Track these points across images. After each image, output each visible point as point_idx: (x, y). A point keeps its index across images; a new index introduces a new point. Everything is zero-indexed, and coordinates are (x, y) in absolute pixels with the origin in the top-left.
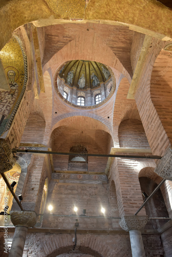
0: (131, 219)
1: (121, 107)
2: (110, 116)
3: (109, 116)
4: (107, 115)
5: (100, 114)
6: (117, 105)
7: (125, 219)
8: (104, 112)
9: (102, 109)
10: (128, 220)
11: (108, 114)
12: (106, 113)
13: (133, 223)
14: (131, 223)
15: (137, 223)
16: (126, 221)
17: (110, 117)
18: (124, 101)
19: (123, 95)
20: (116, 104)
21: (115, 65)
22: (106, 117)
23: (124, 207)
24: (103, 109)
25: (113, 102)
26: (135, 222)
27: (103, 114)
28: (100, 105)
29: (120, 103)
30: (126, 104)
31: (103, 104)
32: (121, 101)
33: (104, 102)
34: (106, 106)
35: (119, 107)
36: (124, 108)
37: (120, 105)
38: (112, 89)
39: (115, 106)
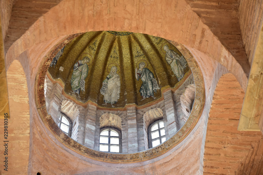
1: (222, 155)
6: (213, 148)
8: (177, 169)
18: (230, 138)
19: (228, 119)
20: (210, 145)
21: (199, 41)
24: (172, 160)
25: (200, 140)
28: (163, 149)
29: (219, 143)
30: (236, 146)
31: (171, 145)
32: (223, 137)
33: (174, 141)
34: (181, 152)
35: (217, 154)
36: (232, 157)
37: (219, 149)
38: (196, 105)
39: (205, 151)
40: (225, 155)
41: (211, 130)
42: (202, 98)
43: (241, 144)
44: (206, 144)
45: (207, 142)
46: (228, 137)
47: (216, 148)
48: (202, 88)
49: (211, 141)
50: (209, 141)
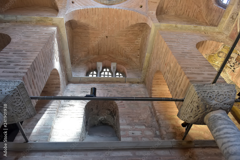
0: (21, 97)
1: (93, 16)
2: (76, 5)
3: (75, 3)
7: (17, 87)
10: (18, 93)
13: (18, 103)
14: (16, 100)
15: (20, 109)
16: (15, 90)
17: (74, 5)
18: (100, 18)
21: (151, 2)
23: (26, 73)
26: (20, 106)
30: (97, 21)
32: (100, 15)
36: (92, 20)
39: (94, 8)
40: (93, 17)
41: (103, 10)
42: (110, 4)
44: (97, 8)
47: (96, 13)
48: (115, 3)
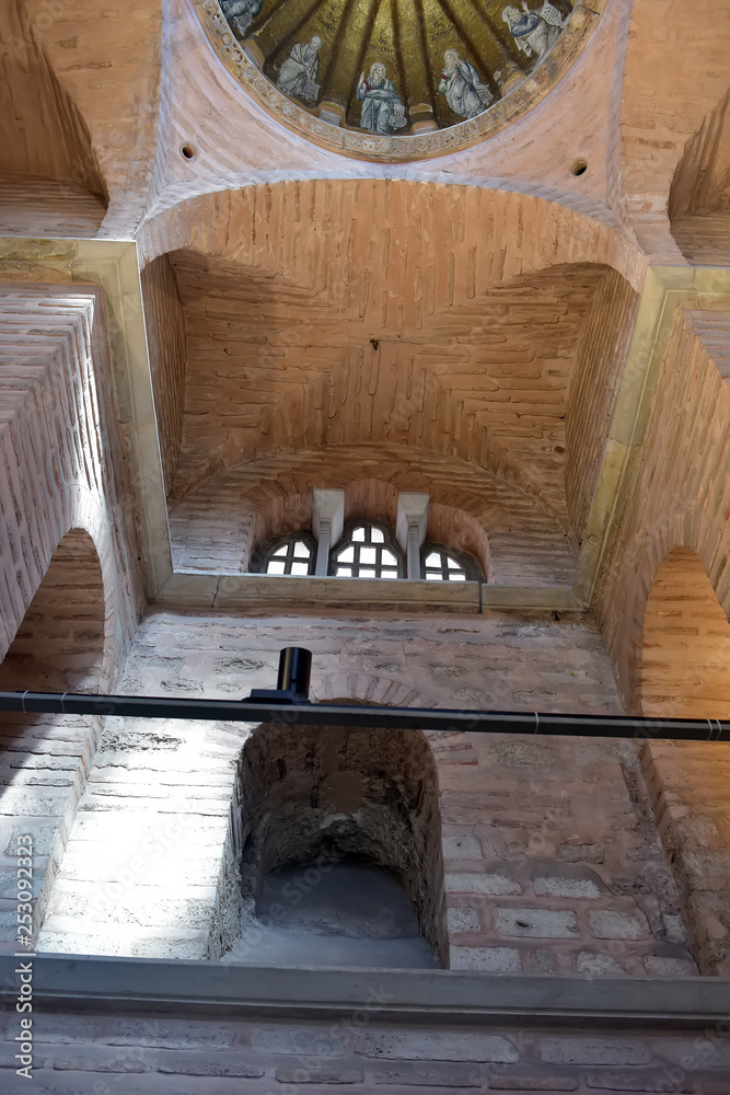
1: (297, 227)
2: (205, 164)
3: (202, 155)
4: (201, 141)
5: (186, 75)
8: (211, 112)
9: (224, 85)
11: (209, 141)
12: (210, 124)
17: (193, 165)
18: (339, 238)
19: (388, 225)
21: (641, 141)
22: (185, 137)
24: (225, 92)
25: (302, 166)
27: (191, 99)
28: (239, 66)
29: (326, 215)
30: (322, 255)
31: (253, 86)
32: (341, 220)
33: (265, 95)
34: (252, 118)
35: (299, 214)
36: (294, 251)
37: (312, 217)
38: (374, 141)
39: (303, 182)
40: (298, 234)
41: (357, 189)
42: (398, 155)
43: (326, 266)
44: (322, 180)
45: (329, 184)
46: (342, 234)
47: (314, 208)
48: (425, 152)
49: (330, 193)
50: (330, 187)
